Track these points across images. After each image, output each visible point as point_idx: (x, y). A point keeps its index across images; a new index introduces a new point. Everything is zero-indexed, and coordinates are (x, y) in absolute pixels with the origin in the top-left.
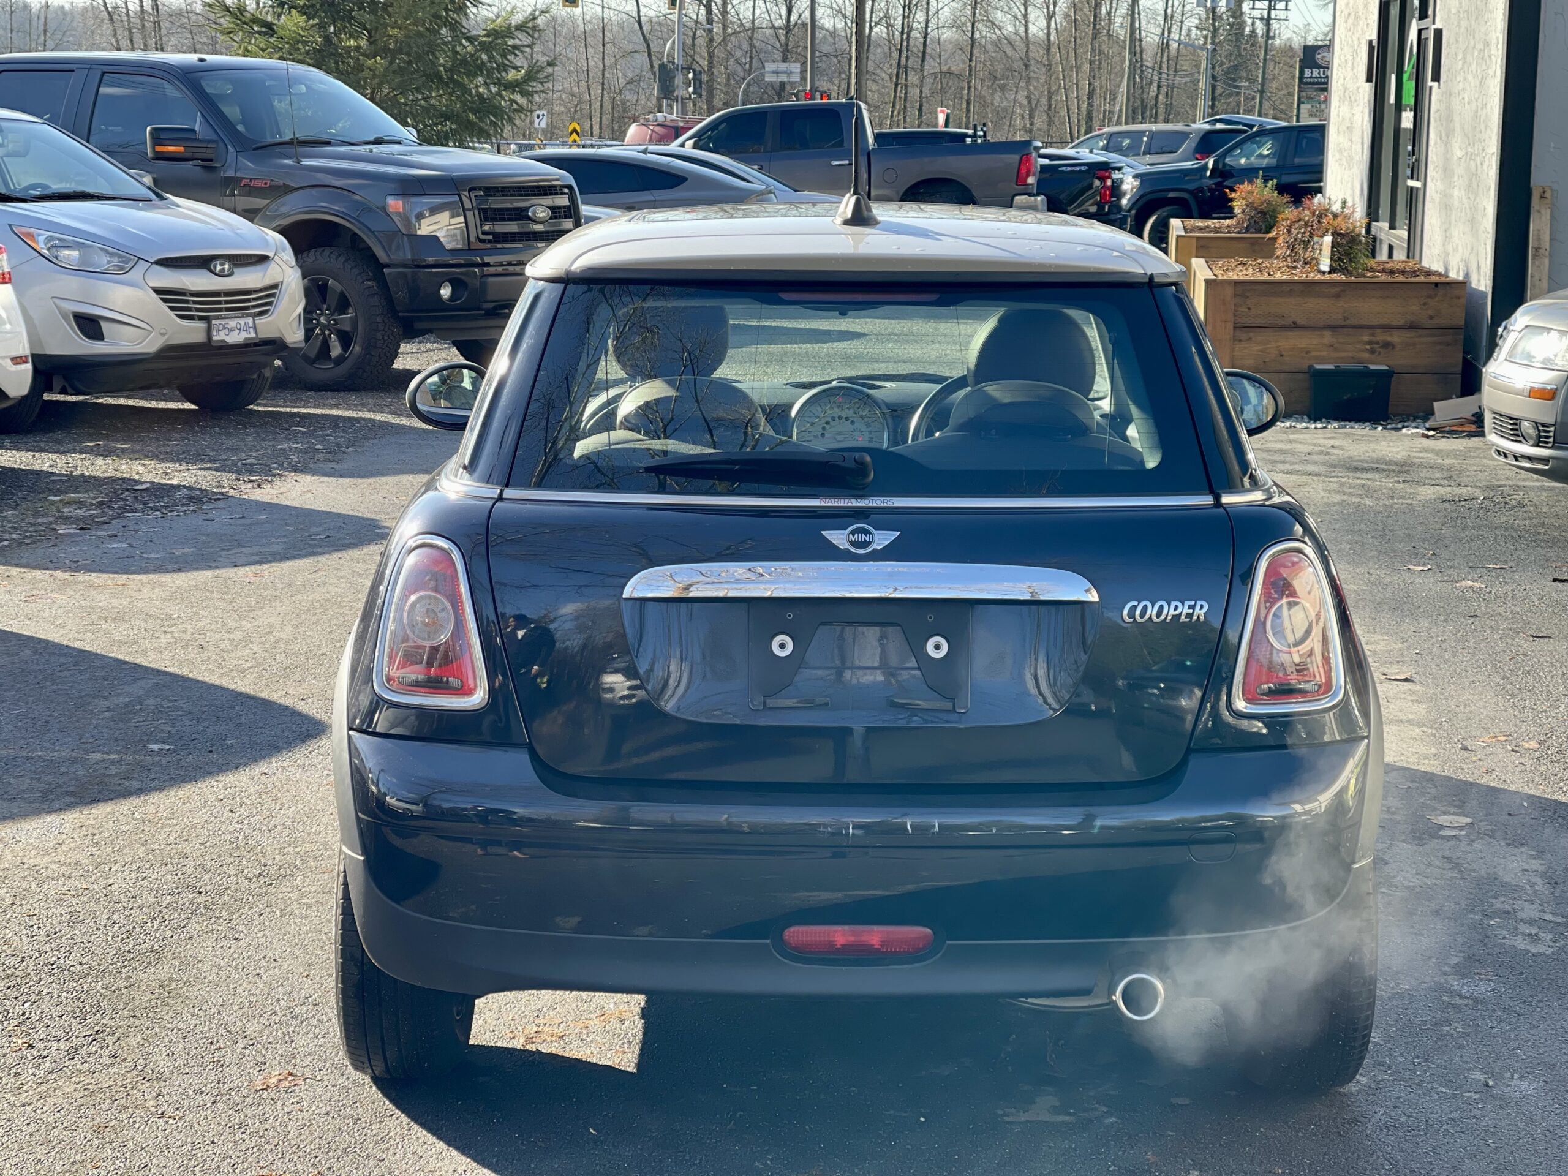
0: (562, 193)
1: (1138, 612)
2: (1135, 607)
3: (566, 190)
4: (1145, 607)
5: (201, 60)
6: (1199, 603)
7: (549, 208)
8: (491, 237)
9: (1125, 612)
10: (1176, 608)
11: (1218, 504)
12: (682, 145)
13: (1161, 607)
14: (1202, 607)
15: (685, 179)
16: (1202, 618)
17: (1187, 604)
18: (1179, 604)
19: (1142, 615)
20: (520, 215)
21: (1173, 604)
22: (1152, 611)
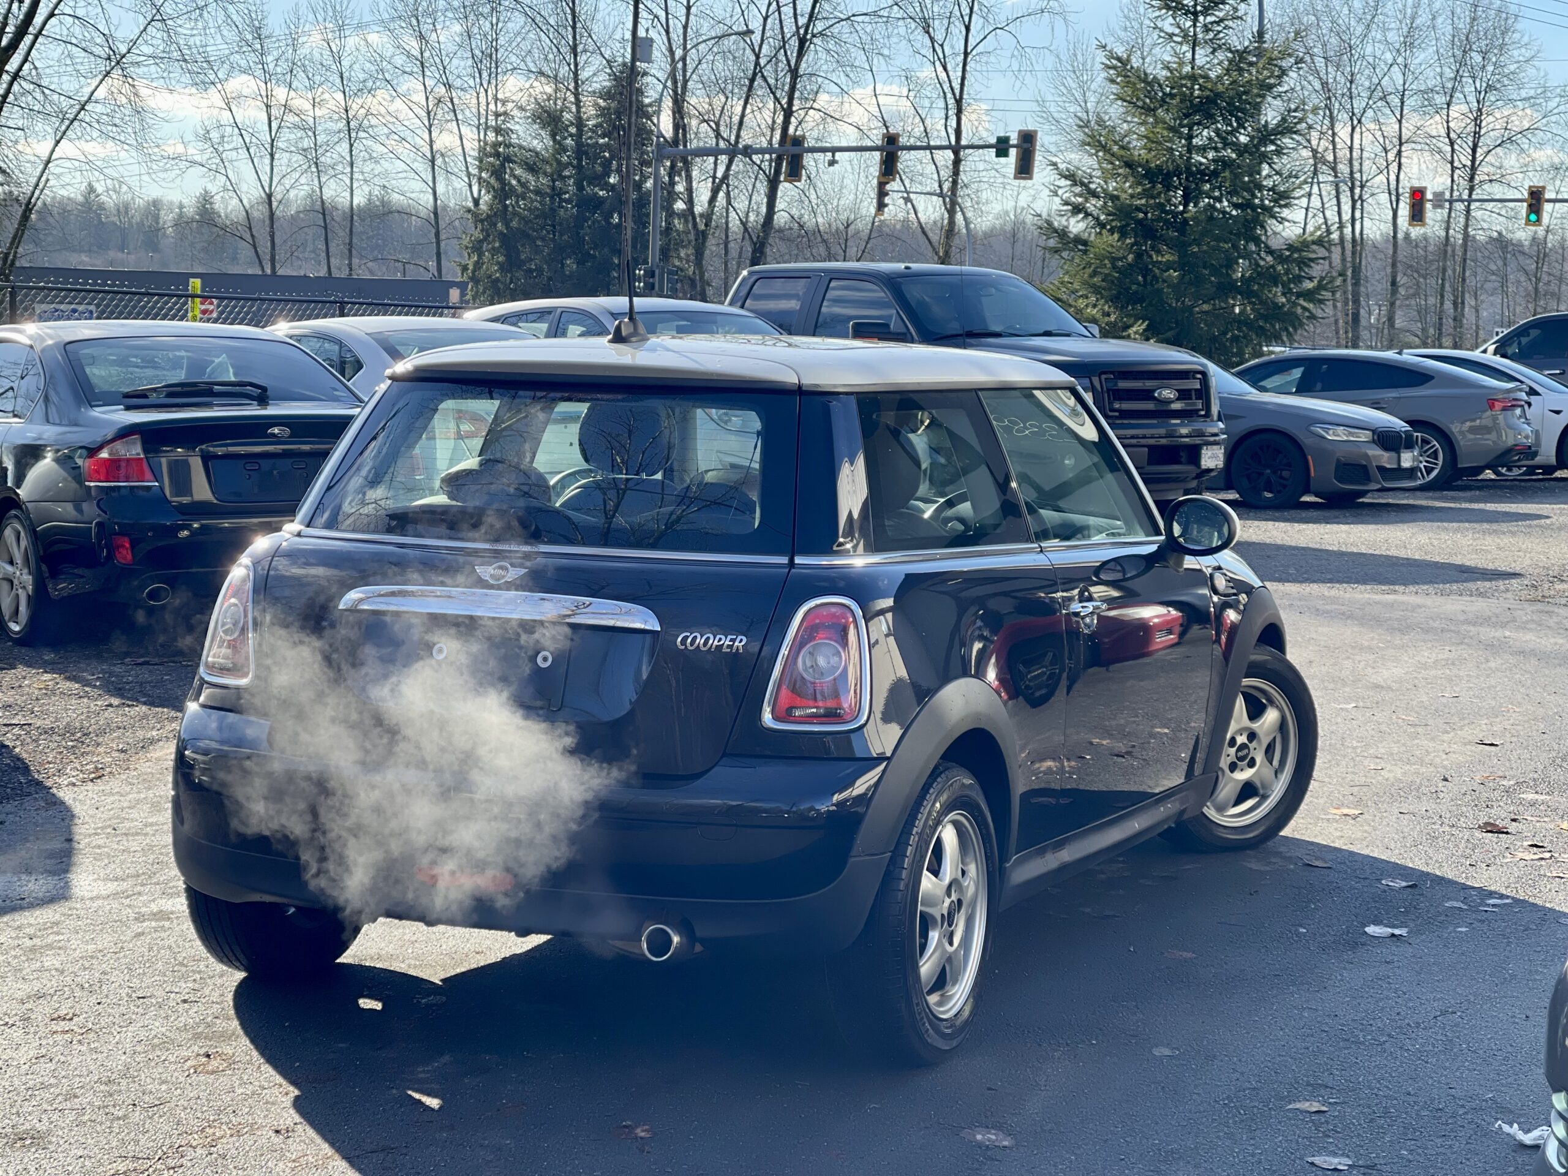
0: (1195, 378)
1: (689, 640)
2: (687, 637)
3: (1199, 376)
4: (695, 637)
5: (907, 268)
6: (740, 638)
7: (1177, 390)
8: (1117, 414)
9: (679, 639)
10: (720, 640)
11: (792, 564)
12: (1485, 351)
13: (708, 638)
14: (741, 641)
15: (1432, 378)
16: (741, 651)
17: (729, 637)
18: (723, 637)
19: (692, 644)
20: (1147, 395)
21: (718, 637)
22: (700, 641)
